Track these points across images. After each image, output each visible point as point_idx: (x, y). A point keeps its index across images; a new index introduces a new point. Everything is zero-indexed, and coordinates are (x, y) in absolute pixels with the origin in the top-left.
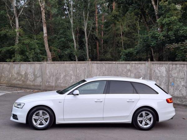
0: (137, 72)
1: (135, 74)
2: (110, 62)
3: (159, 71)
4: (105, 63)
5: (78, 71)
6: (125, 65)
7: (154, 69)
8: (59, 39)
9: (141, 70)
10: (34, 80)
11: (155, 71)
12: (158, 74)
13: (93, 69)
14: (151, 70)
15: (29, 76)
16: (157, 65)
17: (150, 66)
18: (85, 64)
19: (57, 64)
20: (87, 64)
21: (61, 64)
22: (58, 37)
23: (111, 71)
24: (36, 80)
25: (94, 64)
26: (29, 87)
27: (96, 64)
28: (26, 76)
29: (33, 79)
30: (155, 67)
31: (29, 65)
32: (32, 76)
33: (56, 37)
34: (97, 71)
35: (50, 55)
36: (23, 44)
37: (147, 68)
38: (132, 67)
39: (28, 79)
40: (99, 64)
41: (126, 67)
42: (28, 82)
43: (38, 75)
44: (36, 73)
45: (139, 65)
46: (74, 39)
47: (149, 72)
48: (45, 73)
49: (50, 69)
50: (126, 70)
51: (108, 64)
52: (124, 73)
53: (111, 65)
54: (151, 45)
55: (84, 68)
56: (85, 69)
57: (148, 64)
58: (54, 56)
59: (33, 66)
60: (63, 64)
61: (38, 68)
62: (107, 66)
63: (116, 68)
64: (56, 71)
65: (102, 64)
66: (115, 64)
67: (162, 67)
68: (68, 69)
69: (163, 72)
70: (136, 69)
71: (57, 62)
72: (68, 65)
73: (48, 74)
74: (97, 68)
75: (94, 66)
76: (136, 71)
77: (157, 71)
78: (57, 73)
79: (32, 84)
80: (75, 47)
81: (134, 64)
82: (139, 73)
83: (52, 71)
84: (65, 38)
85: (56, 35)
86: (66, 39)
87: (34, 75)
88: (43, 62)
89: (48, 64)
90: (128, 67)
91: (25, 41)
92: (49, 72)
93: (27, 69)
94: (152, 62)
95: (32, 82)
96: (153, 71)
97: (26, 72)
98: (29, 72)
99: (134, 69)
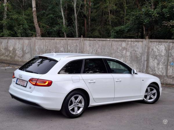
0: (134, 50)
1: (131, 52)
2: (104, 39)
3: (158, 49)
4: (98, 40)
5: (69, 48)
6: (120, 43)
7: (152, 47)
8: (47, 15)
9: (138, 49)
10: (23, 56)
11: (153, 50)
12: (156, 53)
13: (85, 46)
14: (149, 48)
15: (17, 52)
16: (155, 43)
17: (148, 44)
18: (77, 41)
19: (47, 40)
20: (79, 41)
21: (51, 40)
22: (47, 13)
23: (104, 49)
24: (24, 57)
25: (86, 41)
26: (17, 63)
27: (88, 41)
28: (14, 52)
29: (21, 55)
30: (154, 46)
31: (17, 41)
32: (20, 52)
33: (44, 13)
34: (90, 49)
35: (39, 31)
36: (12, 19)
37: (144, 45)
38: (127, 44)
39: (16, 55)
40: (92, 41)
41: (121, 44)
42: (17, 58)
43: (27, 51)
44: (25, 49)
45: (136, 43)
46: (63, 16)
47: (146, 50)
48: (34, 49)
49: (40, 45)
50: (121, 48)
51: (101, 41)
52: (118, 51)
53: (105, 42)
54: (144, 22)
55: (75, 44)
56: (77, 46)
57: (146, 42)
58: (42, 32)
59: (21, 41)
60: (53, 40)
61: (27, 44)
62: (101, 43)
63: (111, 45)
64: (46, 47)
65: (95, 41)
66: (109, 41)
67: (162, 46)
68: (58, 46)
69: (162, 51)
70: (132, 47)
71: (46, 38)
72: (58, 41)
73: (37, 50)
74: (90, 46)
75: (86, 43)
76: (132, 49)
77: (155, 50)
78: (47, 50)
79: (20, 60)
80: (64, 23)
81: (130, 42)
82: (135, 51)
83: (41, 48)
84: (53, 14)
85: (45, 11)
86: (55, 15)
87: (23, 51)
88: (31, 38)
89: (37, 40)
90: (124, 44)
91: (13, 16)
92: (38, 48)
93: (15, 44)
94: (151, 40)
95: (21, 58)
96: (150, 50)
97: (14, 48)
98: (17, 47)
99: (130, 47)
